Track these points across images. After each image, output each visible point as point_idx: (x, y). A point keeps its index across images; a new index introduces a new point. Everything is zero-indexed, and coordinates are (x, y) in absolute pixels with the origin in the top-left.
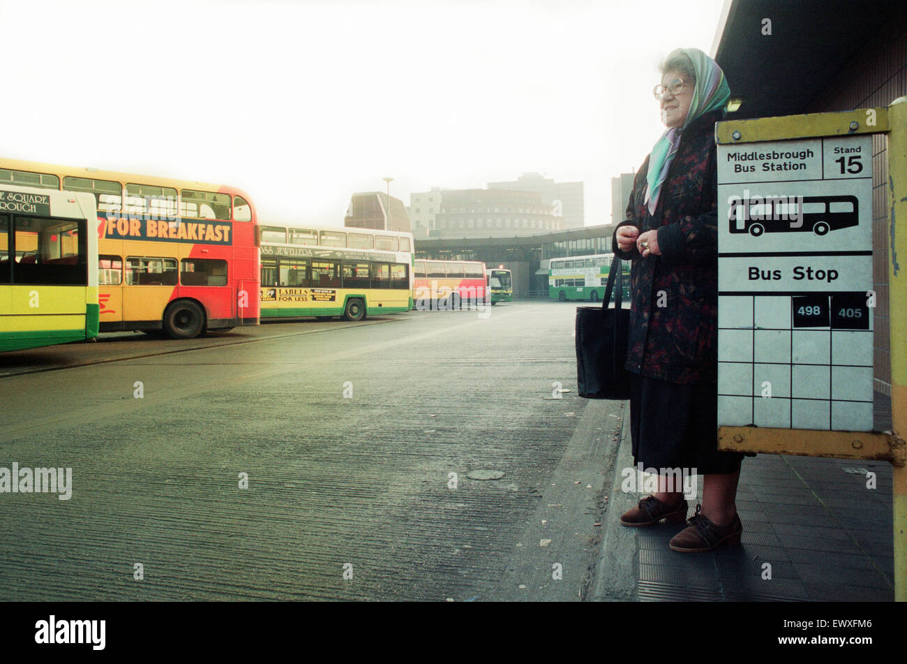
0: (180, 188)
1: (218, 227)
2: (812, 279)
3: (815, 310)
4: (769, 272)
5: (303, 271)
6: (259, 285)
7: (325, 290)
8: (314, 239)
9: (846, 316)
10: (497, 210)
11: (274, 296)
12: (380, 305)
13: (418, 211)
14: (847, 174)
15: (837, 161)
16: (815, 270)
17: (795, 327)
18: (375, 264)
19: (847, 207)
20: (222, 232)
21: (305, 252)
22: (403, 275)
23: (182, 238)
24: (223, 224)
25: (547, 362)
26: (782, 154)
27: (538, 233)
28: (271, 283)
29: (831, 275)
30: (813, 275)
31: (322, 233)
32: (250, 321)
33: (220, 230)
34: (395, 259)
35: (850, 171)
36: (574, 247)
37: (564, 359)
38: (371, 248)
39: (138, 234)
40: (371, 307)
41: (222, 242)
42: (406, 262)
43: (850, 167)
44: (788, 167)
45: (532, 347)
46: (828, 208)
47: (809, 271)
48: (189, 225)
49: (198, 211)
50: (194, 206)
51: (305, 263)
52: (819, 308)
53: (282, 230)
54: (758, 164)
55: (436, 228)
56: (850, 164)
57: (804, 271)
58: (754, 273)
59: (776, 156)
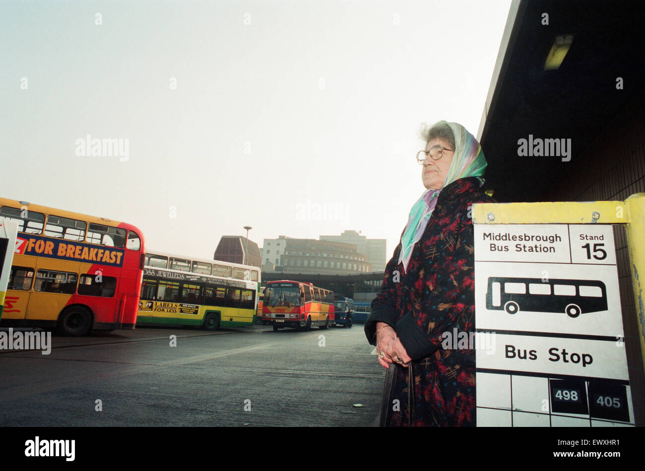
0: (89, 221)
1: (114, 253)
2: (567, 361)
3: (573, 395)
4: (525, 351)
5: (176, 289)
6: (139, 298)
7: (191, 305)
8: (188, 266)
9: (604, 404)
10: (325, 255)
11: (151, 307)
12: (231, 320)
13: (268, 251)
14: (593, 260)
15: (583, 247)
16: (570, 352)
17: (553, 411)
18: (231, 289)
19: (596, 292)
20: (116, 256)
21: (179, 276)
22: (250, 298)
23: (84, 258)
24: (117, 250)
25: (349, 377)
26: (532, 237)
27: (353, 273)
28: (151, 297)
29: (586, 360)
30: (568, 357)
31: (195, 263)
32: (127, 326)
33: (114, 255)
34: (245, 286)
35: (595, 257)
36: (378, 285)
37: (361, 375)
38: (229, 277)
39: (51, 253)
40: (224, 320)
41: (115, 264)
42: (254, 289)
43: (595, 254)
44: (538, 249)
45: (340, 362)
46: (577, 291)
47: (564, 353)
48: (92, 249)
49: (102, 239)
50: (99, 236)
51: (178, 284)
52: (576, 393)
53: (165, 258)
54: (512, 244)
55: (281, 264)
56: (595, 250)
57: (559, 353)
58: (511, 352)
59: (527, 238)
